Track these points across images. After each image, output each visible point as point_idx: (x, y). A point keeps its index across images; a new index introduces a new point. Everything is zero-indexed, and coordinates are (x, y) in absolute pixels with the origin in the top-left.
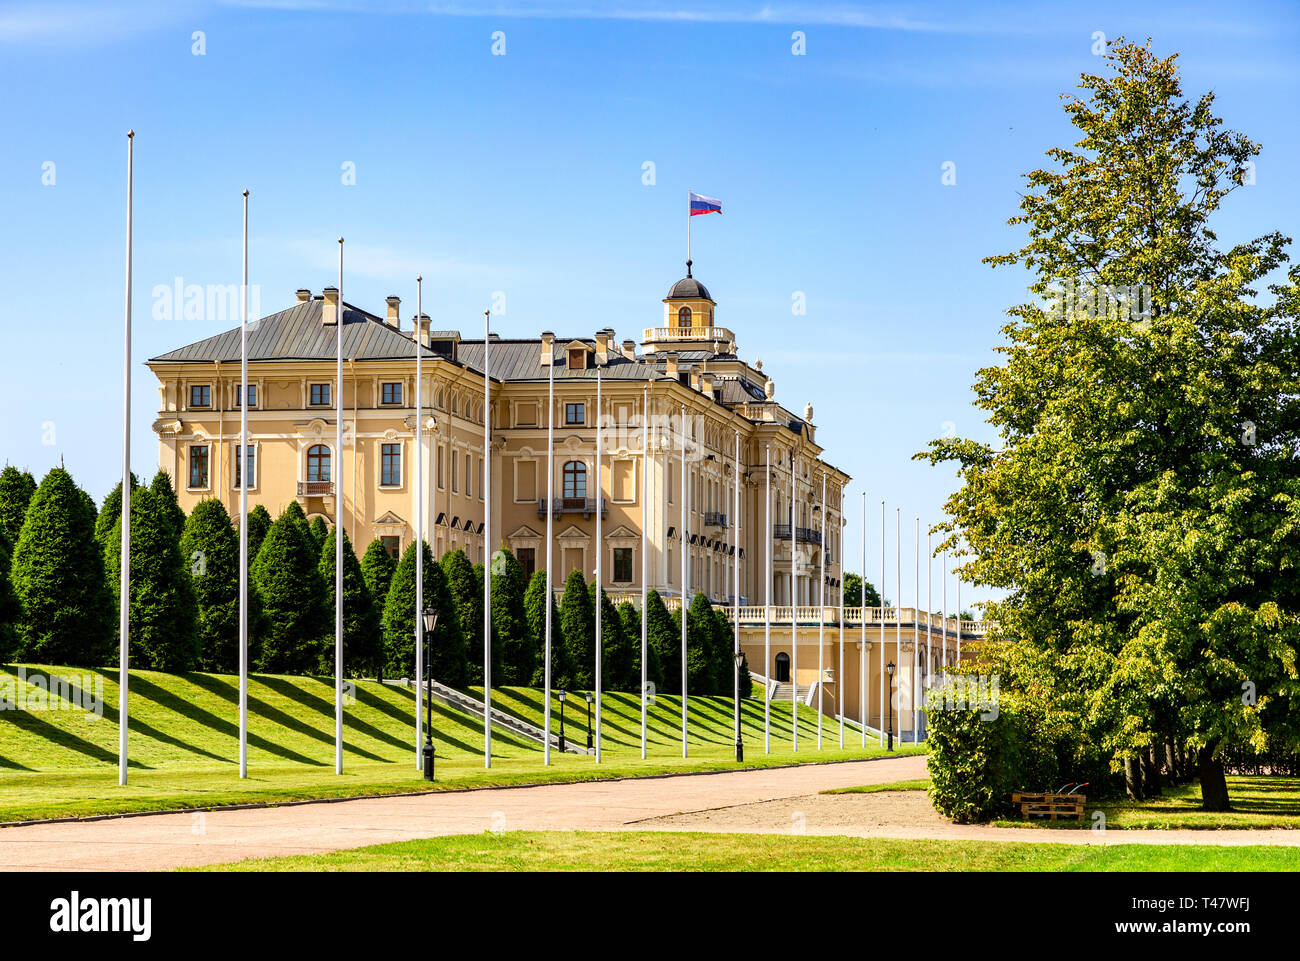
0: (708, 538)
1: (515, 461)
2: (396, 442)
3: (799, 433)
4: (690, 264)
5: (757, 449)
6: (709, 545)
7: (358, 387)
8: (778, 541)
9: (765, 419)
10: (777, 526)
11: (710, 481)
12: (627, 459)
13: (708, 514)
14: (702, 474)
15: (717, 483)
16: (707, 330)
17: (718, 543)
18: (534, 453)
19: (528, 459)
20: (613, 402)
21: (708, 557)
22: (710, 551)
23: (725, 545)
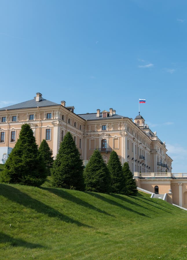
0: (140, 161)
1: (90, 140)
2: (49, 128)
3: (162, 144)
4: (139, 112)
5: (153, 146)
6: (141, 163)
7: (40, 115)
8: (158, 166)
9: (155, 140)
10: (158, 163)
11: (141, 149)
12: (117, 138)
13: (140, 156)
14: (138, 146)
15: (143, 151)
16: (143, 124)
17: (143, 164)
18: (94, 138)
19: (93, 139)
20: (113, 125)
21: (140, 167)
22: (141, 165)
23: (145, 165)
